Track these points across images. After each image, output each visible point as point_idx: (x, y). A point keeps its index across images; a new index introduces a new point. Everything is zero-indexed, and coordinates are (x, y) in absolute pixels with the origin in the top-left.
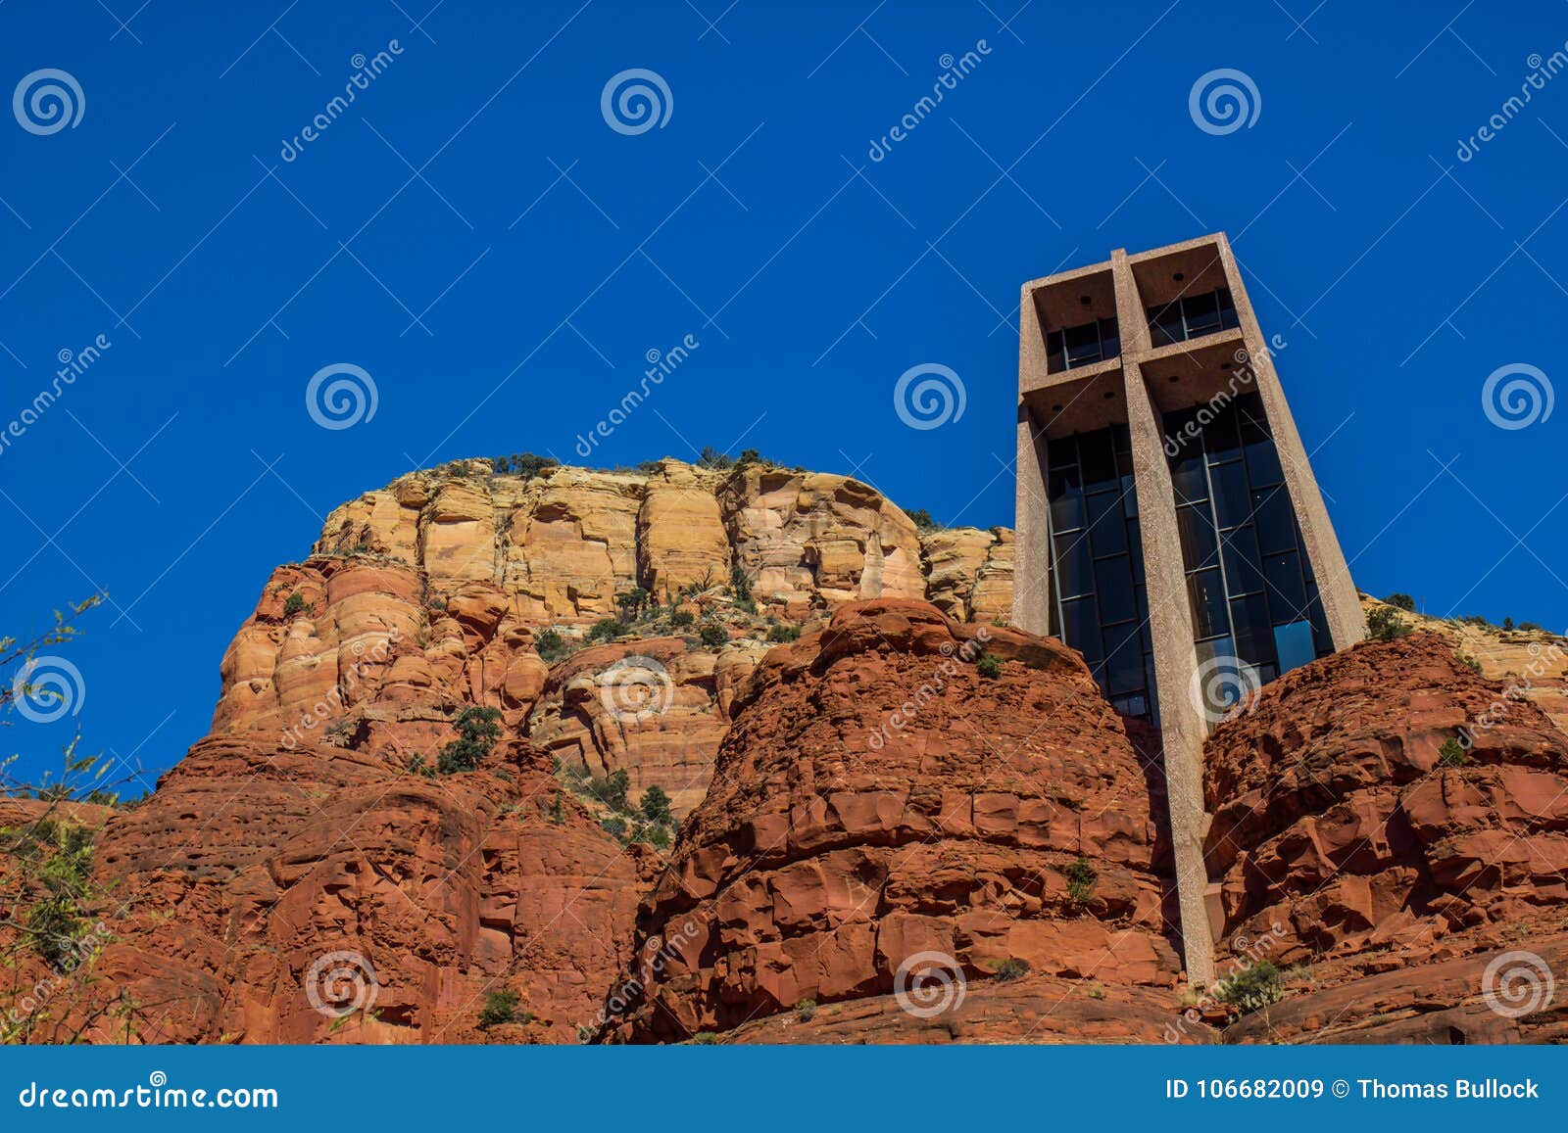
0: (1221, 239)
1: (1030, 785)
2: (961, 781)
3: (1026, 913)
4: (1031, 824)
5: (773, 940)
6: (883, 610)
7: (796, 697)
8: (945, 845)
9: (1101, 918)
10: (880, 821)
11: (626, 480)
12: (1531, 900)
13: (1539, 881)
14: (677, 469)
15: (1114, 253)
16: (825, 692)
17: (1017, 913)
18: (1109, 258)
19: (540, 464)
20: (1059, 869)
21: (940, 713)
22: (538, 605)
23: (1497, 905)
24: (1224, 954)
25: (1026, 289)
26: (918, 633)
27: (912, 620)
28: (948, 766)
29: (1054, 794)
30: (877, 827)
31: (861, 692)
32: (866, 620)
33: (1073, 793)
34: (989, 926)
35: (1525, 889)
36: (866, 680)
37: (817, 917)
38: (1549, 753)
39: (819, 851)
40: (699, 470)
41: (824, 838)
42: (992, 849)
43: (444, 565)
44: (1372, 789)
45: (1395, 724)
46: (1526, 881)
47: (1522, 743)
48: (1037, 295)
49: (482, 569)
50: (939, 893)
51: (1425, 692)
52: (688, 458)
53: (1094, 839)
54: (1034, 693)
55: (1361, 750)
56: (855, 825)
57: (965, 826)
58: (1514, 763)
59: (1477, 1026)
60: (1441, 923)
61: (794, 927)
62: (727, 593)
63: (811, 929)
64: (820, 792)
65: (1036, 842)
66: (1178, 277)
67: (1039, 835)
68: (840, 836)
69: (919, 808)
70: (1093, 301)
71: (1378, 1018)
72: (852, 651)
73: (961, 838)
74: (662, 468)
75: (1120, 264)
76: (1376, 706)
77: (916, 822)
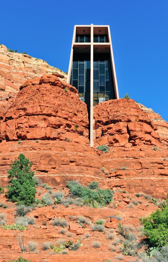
0: (108, 26)
1: (71, 111)
2: (61, 108)
3: (68, 131)
4: (70, 117)
5: (27, 128)
6: (51, 77)
7: (34, 88)
8: (57, 118)
9: (78, 134)
10: (48, 112)
12: (144, 143)
13: (146, 141)
15: (91, 24)
16: (40, 89)
17: (67, 130)
20: (74, 125)
21: (58, 96)
23: (140, 143)
24: (95, 142)
26: (56, 82)
27: (56, 80)
28: (59, 105)
29: (74, 113)
30: (48, 113)
31: (47, 90)
32: (48, 78)
33: (77, 113)
34: (63, 132)
35: (144, 142)
36: (47, 88)
37: (35, 125)
38: (149, 122)
39: (37, 115)
41: (38, 113)
42: (65, 120)
44: (123, 122)
45: (128, 113)
46: (144, 141)
47: (146, 120)
48: (77, 28)
50: (56, 125)
51: (132, 109)
53: (78, 121)
54: (72, 96)
55: (123, 116)
56: (44, 112)
57: (61, 115)
58: (144, 122)
59: (144, 162)
60: (131, 144)
61: (31, 126)
63: (34, 127)
64: (39, 106)
65: (70, 120)
66: (100, 31)
67: (71, 119)
68: (41, 113)
69: (54, 111)
70: (85, 31)
71: (127, 158)
72: (45, 83)
73: (60, 117)
75: (92, 26)
76: (125, 109)
77: (54, 113)
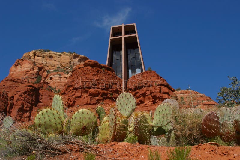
0: (135, 24)
7: (80, 71)
8: (96, 89)
11: (59, 54)
14: (66, 53)
16: (84, 70)
18: (122, 25)
19: (50, 51)
20: (110, 93)
22: (48, 67)
23: (159, 101)
25: (112, 27)
28: (97, 80)
31: (88, 71)
32: (89, 62)
36: (89, 69)
39: (81, 89)
40: (68, 53)
42: (102, 90)
43: (37, 61)
49: (41, 62)
52: (67, 52)
54: (108, 73)
61: (77, 97)
62: (69, 68)
63: (79, 97)
72: (87, 66)
74: (64, 53)
75: (123, 26)
